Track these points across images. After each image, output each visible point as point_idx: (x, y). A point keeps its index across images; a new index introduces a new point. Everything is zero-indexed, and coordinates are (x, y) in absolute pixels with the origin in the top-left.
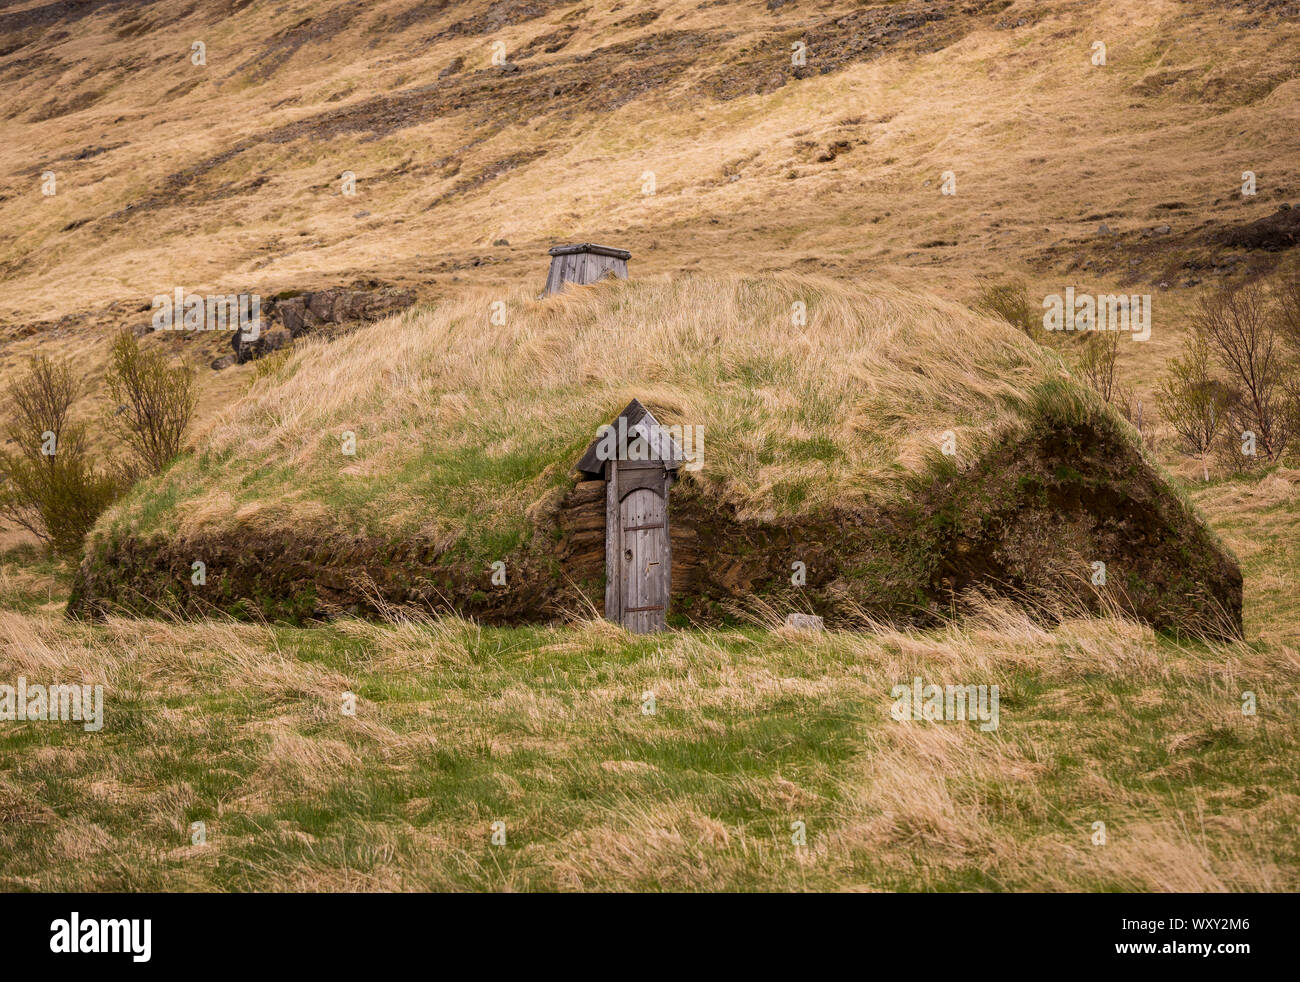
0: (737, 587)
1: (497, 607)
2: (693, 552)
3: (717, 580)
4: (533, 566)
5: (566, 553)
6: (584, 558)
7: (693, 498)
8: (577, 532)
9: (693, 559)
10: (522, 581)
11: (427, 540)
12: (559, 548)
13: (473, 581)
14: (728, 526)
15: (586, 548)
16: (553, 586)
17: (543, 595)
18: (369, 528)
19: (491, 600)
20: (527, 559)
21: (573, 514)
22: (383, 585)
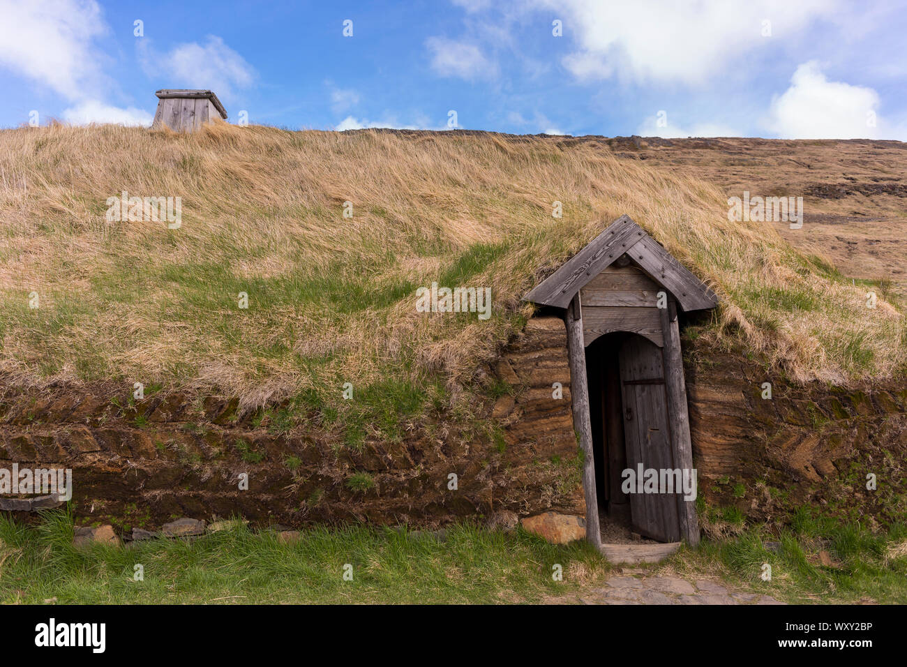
0: (812, 470)
1: (394, 495)
2: (739, 421)
3: (780, 459)
4: (460, 435)
5: (514, 416)
6: (545, 424)
7: (737, 351)
8: (534, 387)
9: (738, 430)
10: (441, 456)
11: (217, 389)
12: (499, 409)
13: (346, 456)
14: (789, 389)
15: (548, 409)
16: (498, 464)
17: (481, 477)
18: (83, 366)
19: (382, 486)
20: (445, 424)
21: (527, 362)
22: (136, 459)
